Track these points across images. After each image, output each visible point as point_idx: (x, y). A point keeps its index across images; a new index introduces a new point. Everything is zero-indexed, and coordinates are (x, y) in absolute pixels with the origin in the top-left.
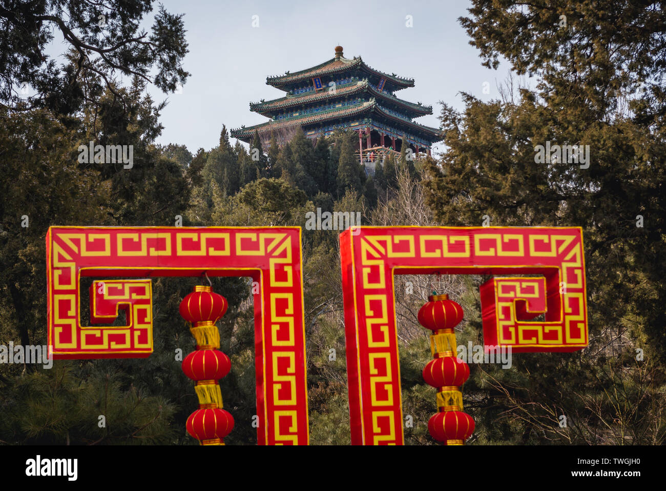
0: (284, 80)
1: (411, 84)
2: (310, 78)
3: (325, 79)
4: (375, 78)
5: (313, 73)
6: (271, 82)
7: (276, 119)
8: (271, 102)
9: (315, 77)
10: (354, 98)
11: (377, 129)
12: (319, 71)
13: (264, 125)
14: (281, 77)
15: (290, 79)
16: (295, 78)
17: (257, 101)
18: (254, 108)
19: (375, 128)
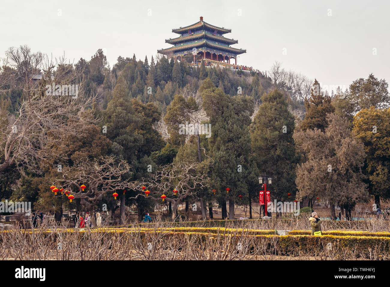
0: (178, 31)
1: (230, 31)
2: (187, 30)
3: (194, 31)
4: (212, 30)
5: (188, 28)
6: (174, 31)
7: (175, 46)
8: (174, 39)
9: (189, 30)
10: (202, 39)
11: (209, 51)
12: (190, 28)
13: (170, 48)
14: (178, 29)
15: (182, 30)
16: (184, 29)
17: (168, 39)
18: (167, 41)
19: (208, 51)
